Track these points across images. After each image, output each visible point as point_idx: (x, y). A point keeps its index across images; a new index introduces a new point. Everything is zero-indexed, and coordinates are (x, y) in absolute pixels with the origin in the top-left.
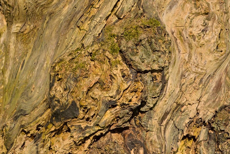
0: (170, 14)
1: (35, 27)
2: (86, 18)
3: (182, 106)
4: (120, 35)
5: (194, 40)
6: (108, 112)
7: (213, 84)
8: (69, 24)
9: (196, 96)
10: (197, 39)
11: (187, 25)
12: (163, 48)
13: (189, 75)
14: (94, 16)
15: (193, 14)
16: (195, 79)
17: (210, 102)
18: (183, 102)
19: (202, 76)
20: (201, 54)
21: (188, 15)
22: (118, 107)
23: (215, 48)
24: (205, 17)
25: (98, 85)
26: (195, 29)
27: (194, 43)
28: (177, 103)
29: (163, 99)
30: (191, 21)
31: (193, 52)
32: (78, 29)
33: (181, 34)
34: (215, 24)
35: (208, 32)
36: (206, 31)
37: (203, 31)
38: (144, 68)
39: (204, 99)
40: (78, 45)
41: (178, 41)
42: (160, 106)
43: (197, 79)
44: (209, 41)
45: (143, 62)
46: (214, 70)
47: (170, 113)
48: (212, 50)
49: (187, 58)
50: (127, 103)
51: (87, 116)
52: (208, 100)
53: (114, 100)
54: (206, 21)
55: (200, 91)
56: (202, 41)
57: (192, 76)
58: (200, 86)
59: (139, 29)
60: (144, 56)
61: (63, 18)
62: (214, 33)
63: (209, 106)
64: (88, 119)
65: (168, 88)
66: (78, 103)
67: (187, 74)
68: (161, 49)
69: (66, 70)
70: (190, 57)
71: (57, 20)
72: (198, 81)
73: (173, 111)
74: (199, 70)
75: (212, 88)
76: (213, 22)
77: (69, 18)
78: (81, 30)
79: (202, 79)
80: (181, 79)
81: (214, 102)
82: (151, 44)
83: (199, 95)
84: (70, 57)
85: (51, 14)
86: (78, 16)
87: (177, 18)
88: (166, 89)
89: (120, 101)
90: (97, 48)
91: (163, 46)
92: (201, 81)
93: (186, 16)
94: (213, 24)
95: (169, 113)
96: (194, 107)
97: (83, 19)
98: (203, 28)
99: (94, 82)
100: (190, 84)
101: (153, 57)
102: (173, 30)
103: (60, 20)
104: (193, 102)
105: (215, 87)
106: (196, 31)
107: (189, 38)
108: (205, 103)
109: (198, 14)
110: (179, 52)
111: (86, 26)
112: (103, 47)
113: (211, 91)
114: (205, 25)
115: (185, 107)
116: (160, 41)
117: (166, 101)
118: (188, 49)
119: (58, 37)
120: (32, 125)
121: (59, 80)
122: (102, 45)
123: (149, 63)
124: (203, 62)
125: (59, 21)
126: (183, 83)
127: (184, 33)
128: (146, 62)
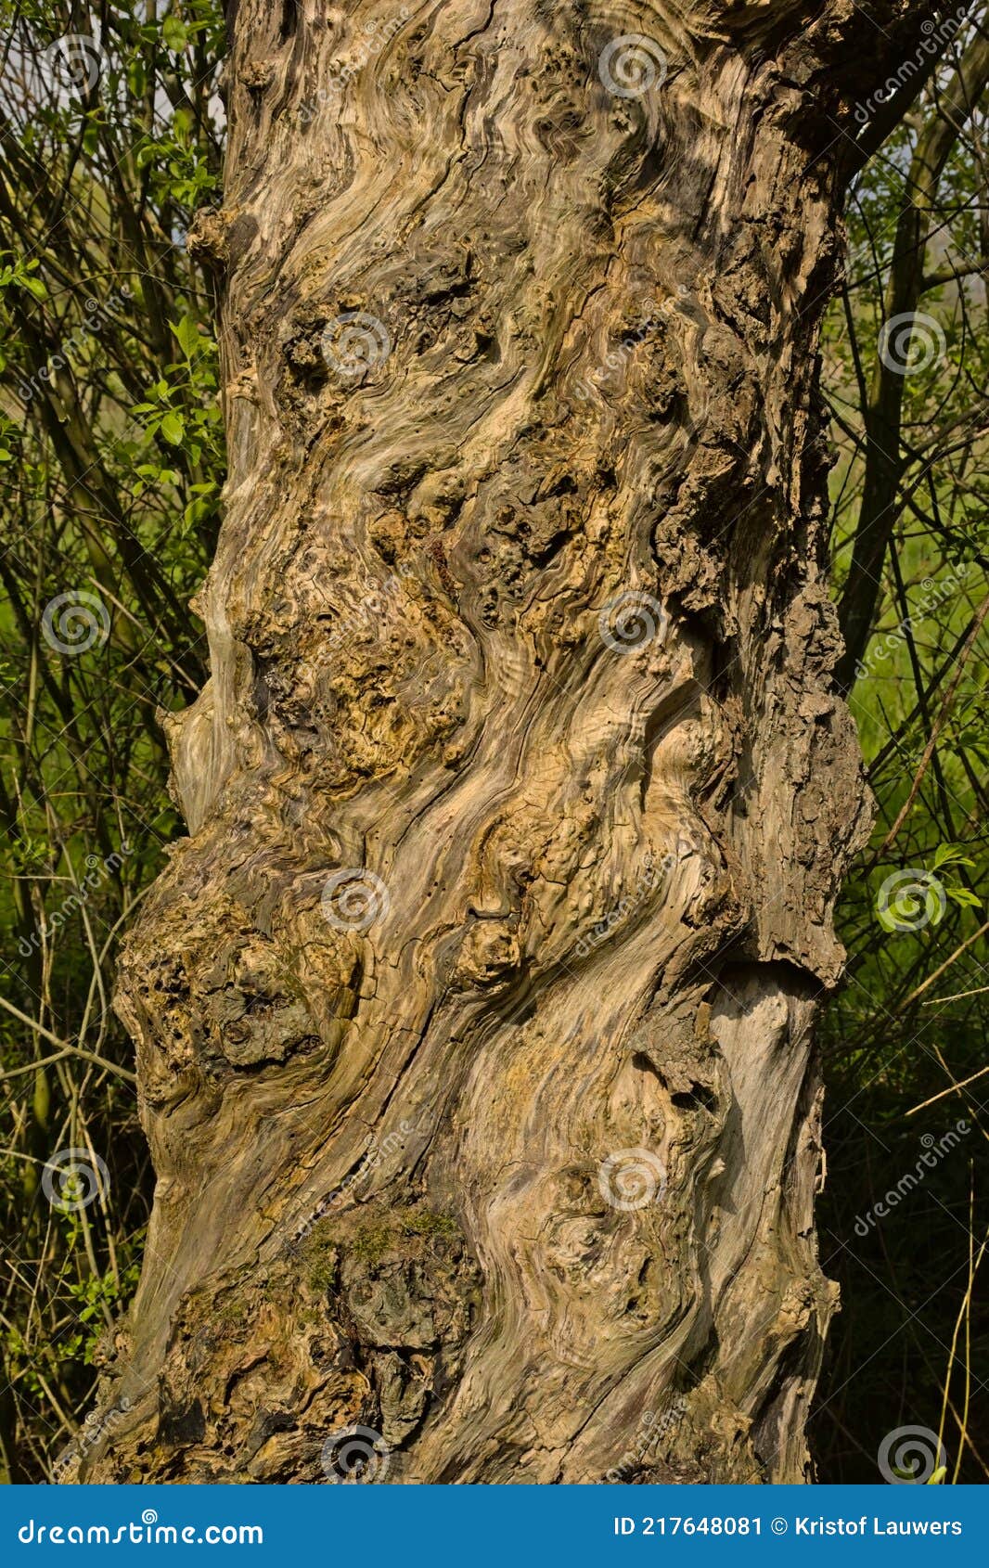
0: (513, 1203)
1: (187, 1193)
2: (280, 1191)
3: (525, 1449)
4: (347, 1244)
5: (562, 1279)
6: (274, 1439)
7: (618, 1401)
8: (246, 1199)
9: (565, 1427)
10: (568, 1278)
11: (544, 1236)
12: (448, 1293)
13: (549, 1368)
14: (297, 1188)
15: (562, 1211)
16: (565, 1382)
17: (598, 1450)
18: (527, 1439)
19: (586, 1377)
20: (581, 1317)
21: (549, 1211)
22: (299, 1432)
23: (623, 1305)
24: (593, 1222)
25: (266, 1367)
26: (563, 1249)
27: (562, 1288)
28: (501, 1440)
29: (441, 1427)
30: (555, 1230)
31: (560, 1309)
32: (257, 1215)
33: (528, 1257)
34: (626, 1244)
35: (600, 1263)
36: (597, 1259)
37: (585, 1258)
38: (381, 1340)
39: (585, 1439)
40: (248, 1256)
41: (525, 1276)
42: (430, 1443)
43: (571, 1384)
44: (602, 1287)
45: (383, 1323)
46: (623, 1365)
47: (474, 1465)
48: (611, 1310)
49: (544, 1323)
50: (320, 1425)
51: (226, 1443)
52: (595, 1443)
53: (288, 1412)
54: (596, 1234)
55: (577, 1415)
56: (584, 1285)
57: (557, 1373)
58: (581, 1402)
59: (391, 1236)
60: (387, 1309)
61: (232, 1181)
62: (619, 1267)
63: (590, 1461)
64: (230, 1451)
65: (458, 1399)
66: (205, 1407)
67: (543, 1367)
68: (442, 1295)
69: (202, 1315)
70: (552, 1321)
71: (220, 1185)
72: (573, 1387)
73: (487, 1461)
74: (576, 1360)
75: (613, 1413)
76: (621, 1238)
77: (245, 1184)
78: (263, 1217)
79: (586, 1384)
80: (527, 1375)
81: (607, 1450)
82: (410, 1277)
83: (573, 1428)
84: (224, 1284)
85: (212, 1167)
86: (266, 1182)
87: (526, 1215)
88: (452, 1402)
89: (304, 1416)
90: (283, 1271)
91: (449, 1287)
92: (582, 1391)
93: (545, 1214)
94: (619, 1243)
95: (468, 1463)
96: (555, 1458)
97: (271, 1192)
98: (585, 1251)
99: (252, 1358)
100: (552, 1394)
101: (411, 1313)
102: (515, 1243)
103: (227, 1185)
104: (555, 1443)
105: (624, 1410)
106: (565, 1257)
107: (549, 1273)
108: (586, 1449)
109: (575, 1213)
110: (526, 1304)
111: (276, 1211)
112: (297, 1270)
113: (608, 1420)
114: (593, 1243)
115: (533, 1452)
116: (439, 1273)
117: (449, 1433)
118: (547, 1302)
119: (221, 1227)
120: (127, 1439)
121: (187, 1338)
122: (294, 1265)
123: (397, 1329)
124: (585, 1340)
125: (225, 1189)
126: (530, 1387)
127: (535, 1256)
128: (390, 1323)
